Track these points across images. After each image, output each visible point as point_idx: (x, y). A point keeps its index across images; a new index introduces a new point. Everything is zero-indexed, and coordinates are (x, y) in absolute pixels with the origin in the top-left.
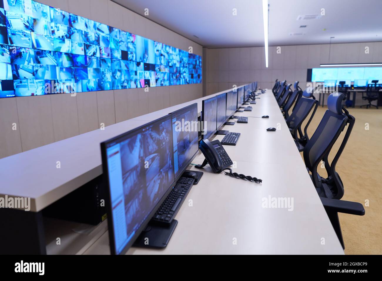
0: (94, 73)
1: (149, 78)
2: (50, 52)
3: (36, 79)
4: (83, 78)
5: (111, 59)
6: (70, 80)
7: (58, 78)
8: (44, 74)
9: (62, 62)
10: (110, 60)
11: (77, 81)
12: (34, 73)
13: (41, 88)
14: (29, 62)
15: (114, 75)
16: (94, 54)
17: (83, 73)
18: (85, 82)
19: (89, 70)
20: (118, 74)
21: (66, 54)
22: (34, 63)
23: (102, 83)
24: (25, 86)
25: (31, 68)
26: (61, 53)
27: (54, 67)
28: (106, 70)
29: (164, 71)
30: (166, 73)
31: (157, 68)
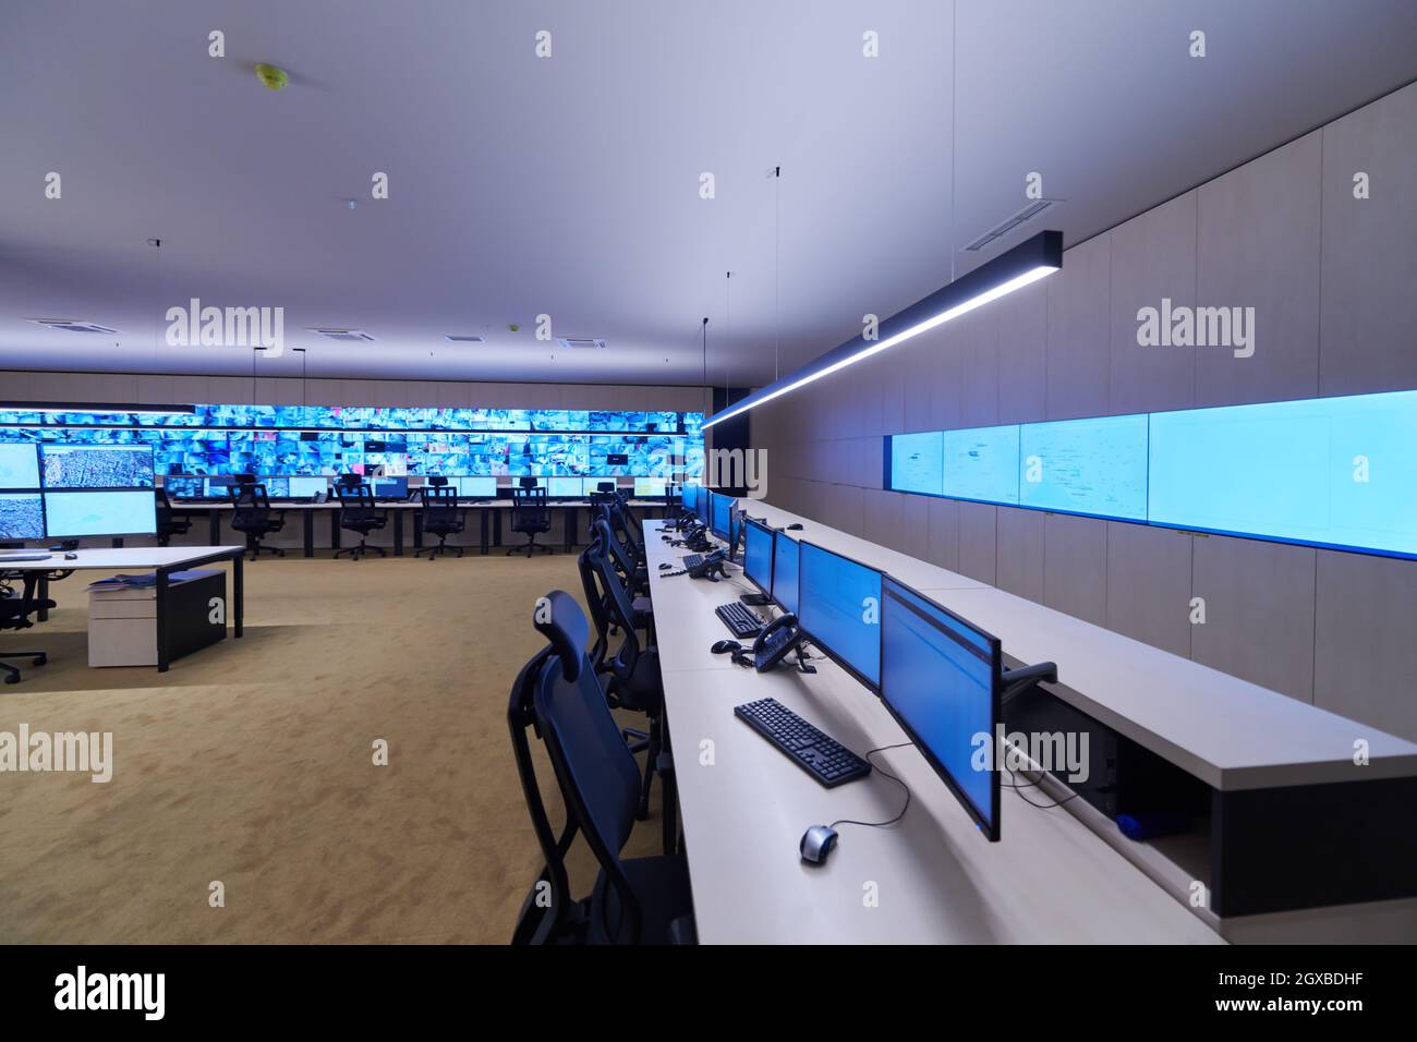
2: (179, 441)
4: (221, 463)
7: (185, 461)
8: (169, 458)
9: (193, 448)
10: (274, 443)
11: (211, 465)
16: (243, 438)
17: (223, 458)
18: (224, 466)
19: (233, 455)
20: (292, 458)
21: (199, 441)
26: (193, 441)
27: (181, 454)
28: (264, 454)
29: (446, 452)
30: (453, 455)
31: (415, 448)
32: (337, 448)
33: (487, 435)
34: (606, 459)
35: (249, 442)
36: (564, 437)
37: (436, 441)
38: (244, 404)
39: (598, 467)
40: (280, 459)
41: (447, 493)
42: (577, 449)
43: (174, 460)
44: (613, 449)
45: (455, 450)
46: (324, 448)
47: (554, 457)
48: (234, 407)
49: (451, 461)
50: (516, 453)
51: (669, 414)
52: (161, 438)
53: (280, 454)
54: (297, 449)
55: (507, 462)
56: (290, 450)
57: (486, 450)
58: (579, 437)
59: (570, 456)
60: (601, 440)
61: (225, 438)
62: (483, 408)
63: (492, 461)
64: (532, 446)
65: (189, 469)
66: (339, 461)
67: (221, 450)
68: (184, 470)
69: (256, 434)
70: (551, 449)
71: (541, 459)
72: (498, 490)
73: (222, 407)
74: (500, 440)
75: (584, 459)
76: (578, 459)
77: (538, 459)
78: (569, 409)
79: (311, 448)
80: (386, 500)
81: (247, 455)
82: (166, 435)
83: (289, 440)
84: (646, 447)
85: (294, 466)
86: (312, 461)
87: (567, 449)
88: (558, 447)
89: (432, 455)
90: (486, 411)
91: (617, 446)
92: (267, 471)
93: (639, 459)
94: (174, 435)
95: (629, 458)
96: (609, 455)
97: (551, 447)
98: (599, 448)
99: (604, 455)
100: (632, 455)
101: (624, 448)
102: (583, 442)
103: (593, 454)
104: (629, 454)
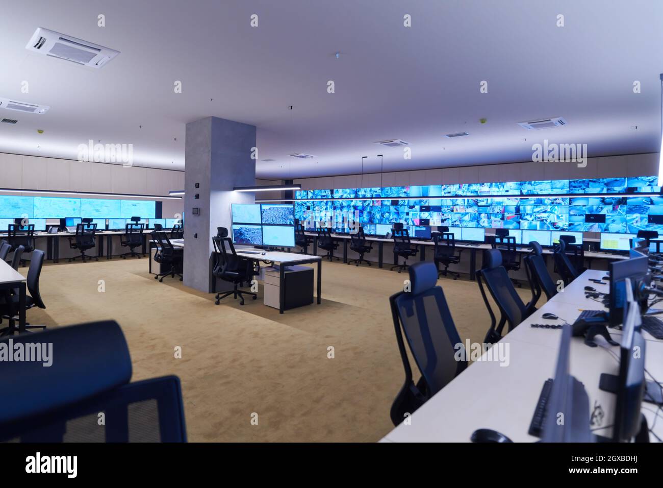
0: (367, 213)
1: (428, 218)
2: (346, 206)
14: (338, 210)
16: (369, 204)
17: (361, 214)
19: (364, 213)
20: (387, 214)
21: (353, 206)
23: (372, 219)
26: (351, 206)
28: (376, 212)
29: (463, 212)
30: (468, 213)
31: (446, 209)
32: (406, 210)
34: (584, 217)
35: (371, 206)
37: (458, 205)
38: (369, 188)
39: (576, 224)
40: (382, 215)
41: (448, 237)
42: (557, 210)
44: (591, 210)
45: (470, 210)
46: (401, 209)
47: (539, 216)
48: (366, 189)
49: (467, 218)
50: (510, 212)
52: (340, 204)
53: (383, 212)
54: (389, 210)
55: (503, 219)
56: (386, 211)
57: (489, 210)
59: (552, 215)
60: (580, 201)
61: (362, 205)
63: (493, 218)
64: (521, 208)
66: (407, 217)
67: (361, 210)
69: (373, 202)
70: (536, 210)
71: (528, 217)
72: (486, 237)
73: (361, 189)
75: (564, 217)
76: (558, 217)
77: (525, 217)
79: (396, 209)
80: (419, 239)
81: (370, 213)
83: (386, 205)
84: (624, 207)
85: (388, 219)
86: (395, 216)
87: (549, 210)
88: (542, 208)
89: (455, 214)
91: (595, 207)
92: (377, 221)
93: (616, 218)
94: (344, 204)
95: (607, 218)
96: (586, 215)
97: (537, 207)
98: (578, 207)
99: (582, 215)
100: (611, 214)
101: (602, 208)
102: (563, 204)
103: (572, 213)
104: (607, 214)
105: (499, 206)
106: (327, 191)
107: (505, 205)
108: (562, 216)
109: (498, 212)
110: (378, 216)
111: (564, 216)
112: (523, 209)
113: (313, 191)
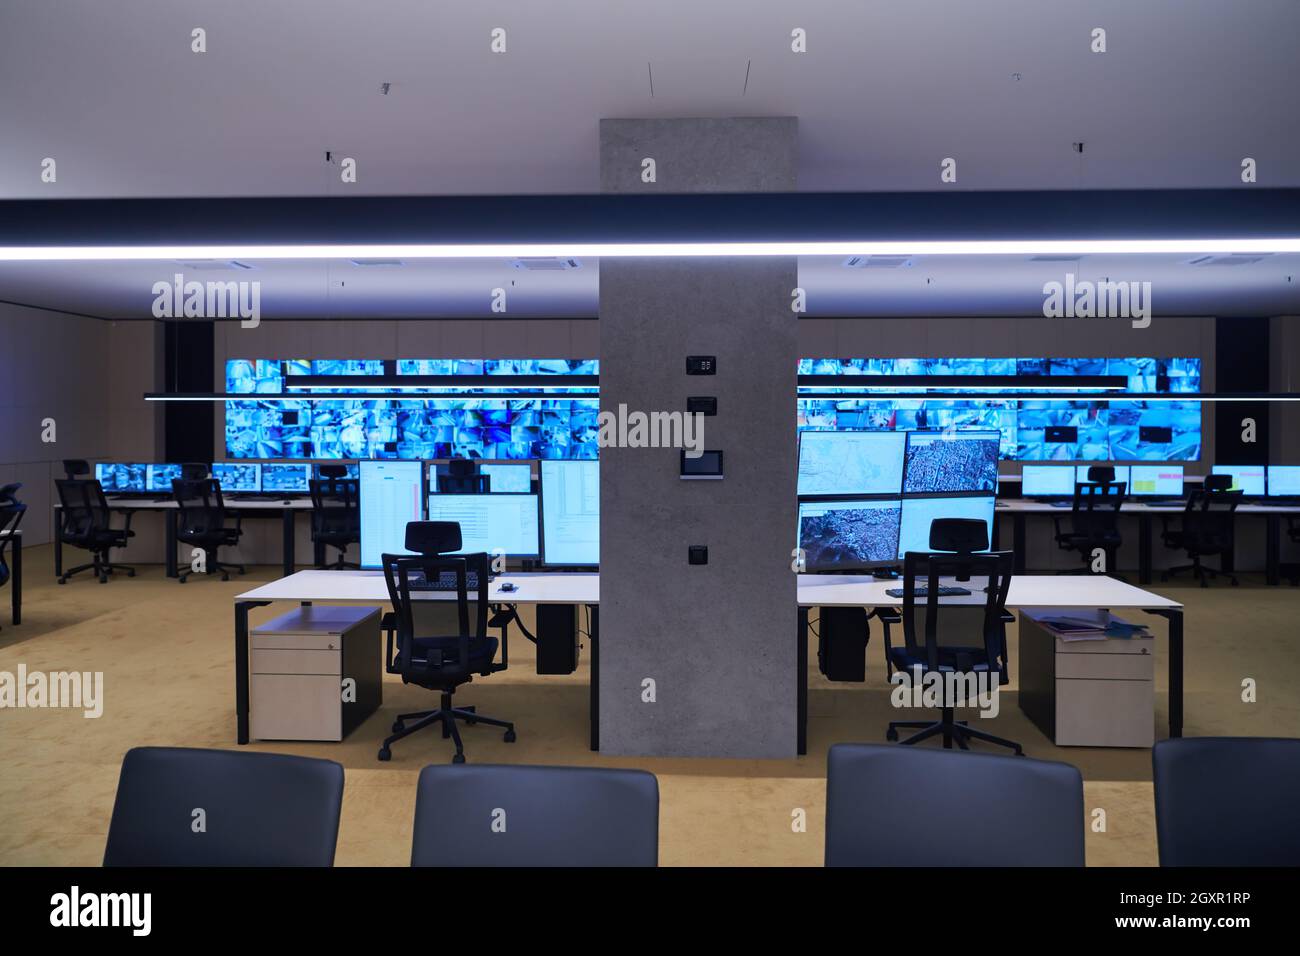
0: (523, 432)
2: (447, 411)
3: (425, 440)
4: (498, 440)
5: (571, 410)
6: (475, 443)
7: (455, 440)
8: (434, 435)
9: (464, 422)
10: (569, 413)
11: (487, 444)
12: (422, 435)
13: (428, 451)
14: (418, 423)
15: (578, 435)
16: (528, 406)
17: (501, 434)
18: (502, 446)
19: (515, 430)
20: (591, 434)
21: (472, 411)
22: (424, 423)
23: (543, 448)
24: (408, 449)
25: (419, 430)
26: (464, 411)
27: (450, 429)
28: (556, 428)
33: (862, 401)
34: (1042, 433)
35: (535, 411)
36: (977, 401)
38: (527, 358)
39: (1030, 446)
40: (576, 436)
42: (998, 419)
43: (440, 438)
44: (1054, 419)
48: (516, 362)
50: (905, 425)
51: (1142, 361)
52: (425, 407)
53: (577, 428)
56: (588, 423)
58: (999, 401)
60: (1034, 404)
61: (505, 407)
62: (857, 357)
64: (930, 414)
65: (459, 450)
67: (500, 424)
68: (453, 452)
69: (544, 402)
70: (958, 419)
73: (502, 362)
74: (882, 406)
76: (1000, 434)
78: (987, 358)
81: (533, 430)
82: (431, 404)
83: (588, 409)
84: (1107, 414)
85: (592, 445)
87: (982, 419)
88: (968, 415)
90: (861, 361)
91: (1061, 412)
92: (559, 453)
93: (1094, 432)
94: (440, 404)
95: (1079, 432)
96: (1047, 429)
97: (959, 413)
98: (1031, 414)
99: (1039, 428)
100: (1087, 427)
101: (1071, 415)
102: (1007, 407)
103: (1023, 425)
104: (1079, 426)
105: (883, 411)
106: (368, 364)
107: (897, 408)
108: (1006, 431)
109: (882, 425)
110: (562, 438)
111: (1009, 430)
112: (932, 418)
113: (310, 361)
